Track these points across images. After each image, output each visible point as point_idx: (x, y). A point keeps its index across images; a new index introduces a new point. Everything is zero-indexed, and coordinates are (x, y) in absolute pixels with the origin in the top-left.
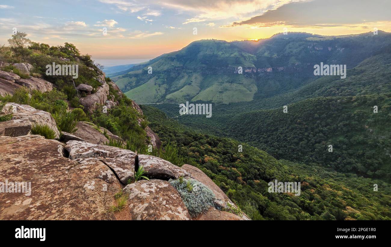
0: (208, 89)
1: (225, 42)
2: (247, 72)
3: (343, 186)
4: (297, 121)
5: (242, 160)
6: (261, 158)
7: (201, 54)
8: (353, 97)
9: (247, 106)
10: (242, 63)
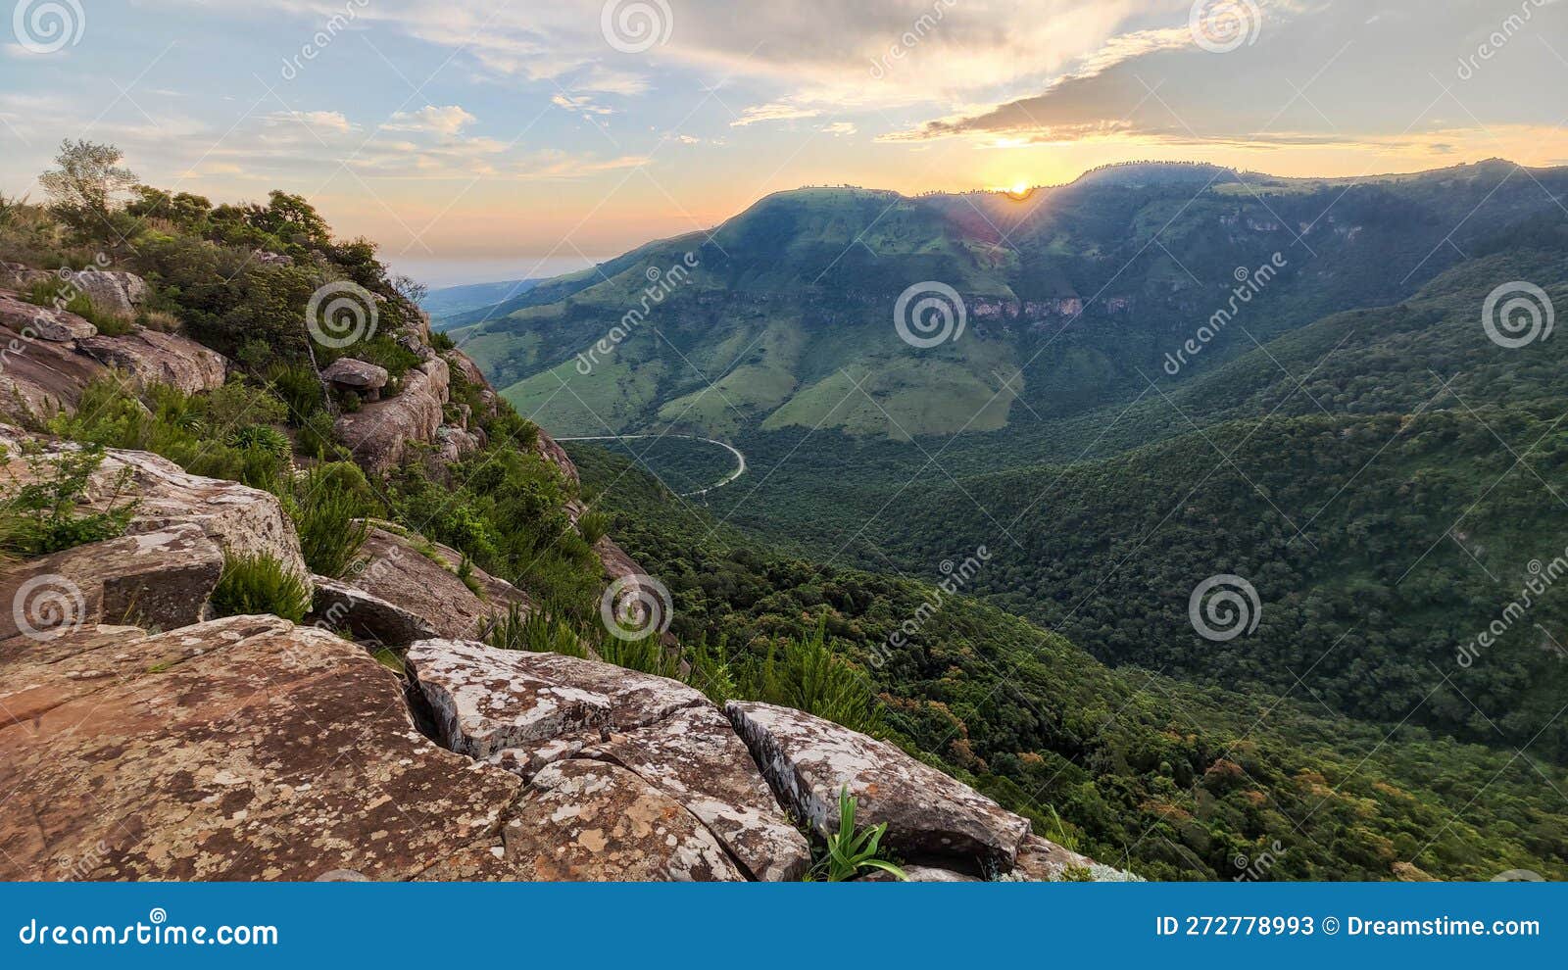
0: (828, 382)
1: (893, 198)
2: (984, 315)
3: (1374, 777)
4: (1184, 509)
5: (968, 669)
6: (1045, 659)
7: (802, 242)
8: (1404, 417)
9: (981, 450)
10: (964, 278)
